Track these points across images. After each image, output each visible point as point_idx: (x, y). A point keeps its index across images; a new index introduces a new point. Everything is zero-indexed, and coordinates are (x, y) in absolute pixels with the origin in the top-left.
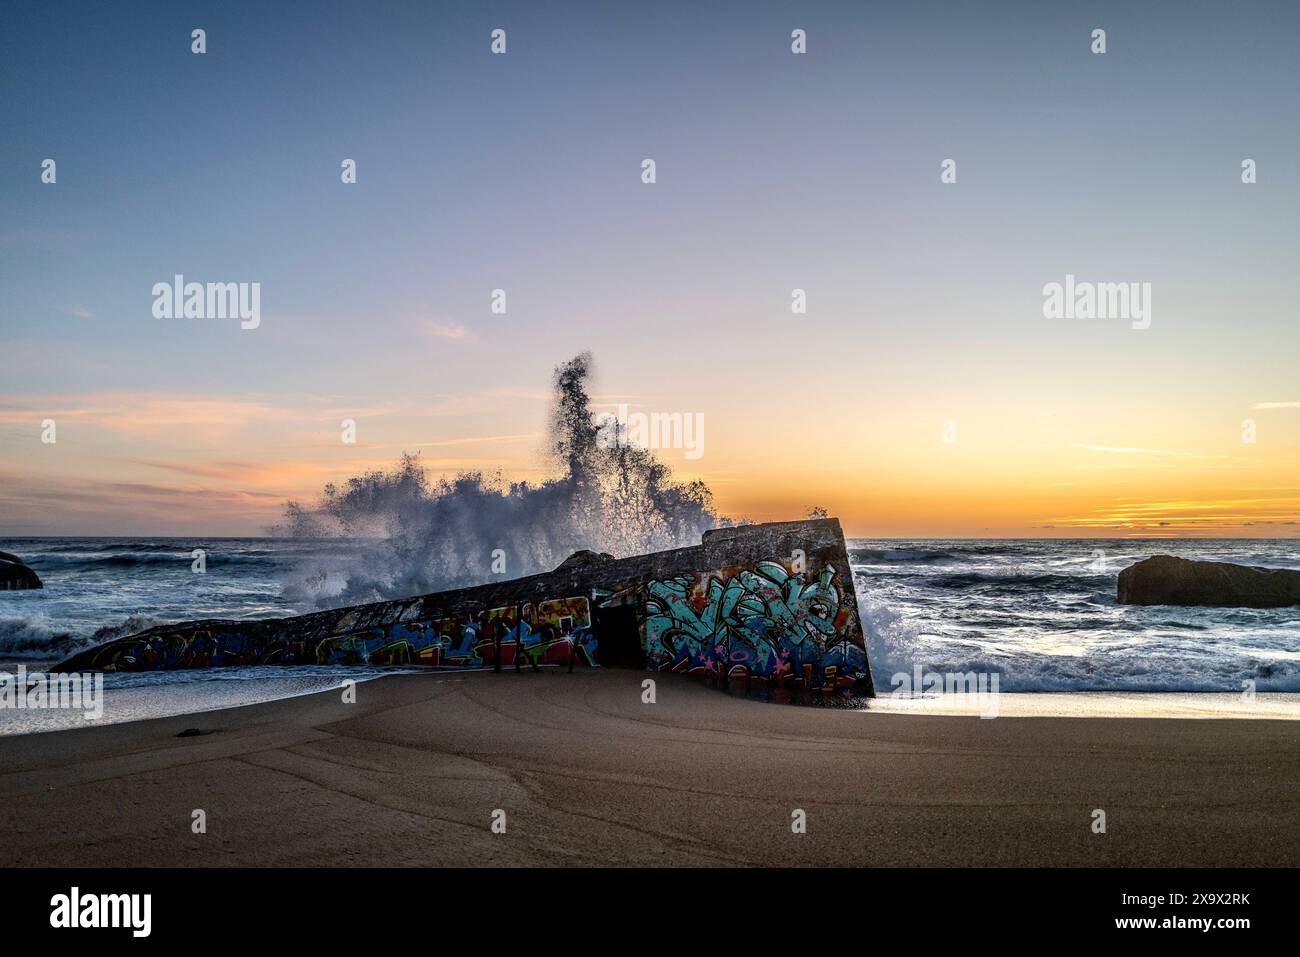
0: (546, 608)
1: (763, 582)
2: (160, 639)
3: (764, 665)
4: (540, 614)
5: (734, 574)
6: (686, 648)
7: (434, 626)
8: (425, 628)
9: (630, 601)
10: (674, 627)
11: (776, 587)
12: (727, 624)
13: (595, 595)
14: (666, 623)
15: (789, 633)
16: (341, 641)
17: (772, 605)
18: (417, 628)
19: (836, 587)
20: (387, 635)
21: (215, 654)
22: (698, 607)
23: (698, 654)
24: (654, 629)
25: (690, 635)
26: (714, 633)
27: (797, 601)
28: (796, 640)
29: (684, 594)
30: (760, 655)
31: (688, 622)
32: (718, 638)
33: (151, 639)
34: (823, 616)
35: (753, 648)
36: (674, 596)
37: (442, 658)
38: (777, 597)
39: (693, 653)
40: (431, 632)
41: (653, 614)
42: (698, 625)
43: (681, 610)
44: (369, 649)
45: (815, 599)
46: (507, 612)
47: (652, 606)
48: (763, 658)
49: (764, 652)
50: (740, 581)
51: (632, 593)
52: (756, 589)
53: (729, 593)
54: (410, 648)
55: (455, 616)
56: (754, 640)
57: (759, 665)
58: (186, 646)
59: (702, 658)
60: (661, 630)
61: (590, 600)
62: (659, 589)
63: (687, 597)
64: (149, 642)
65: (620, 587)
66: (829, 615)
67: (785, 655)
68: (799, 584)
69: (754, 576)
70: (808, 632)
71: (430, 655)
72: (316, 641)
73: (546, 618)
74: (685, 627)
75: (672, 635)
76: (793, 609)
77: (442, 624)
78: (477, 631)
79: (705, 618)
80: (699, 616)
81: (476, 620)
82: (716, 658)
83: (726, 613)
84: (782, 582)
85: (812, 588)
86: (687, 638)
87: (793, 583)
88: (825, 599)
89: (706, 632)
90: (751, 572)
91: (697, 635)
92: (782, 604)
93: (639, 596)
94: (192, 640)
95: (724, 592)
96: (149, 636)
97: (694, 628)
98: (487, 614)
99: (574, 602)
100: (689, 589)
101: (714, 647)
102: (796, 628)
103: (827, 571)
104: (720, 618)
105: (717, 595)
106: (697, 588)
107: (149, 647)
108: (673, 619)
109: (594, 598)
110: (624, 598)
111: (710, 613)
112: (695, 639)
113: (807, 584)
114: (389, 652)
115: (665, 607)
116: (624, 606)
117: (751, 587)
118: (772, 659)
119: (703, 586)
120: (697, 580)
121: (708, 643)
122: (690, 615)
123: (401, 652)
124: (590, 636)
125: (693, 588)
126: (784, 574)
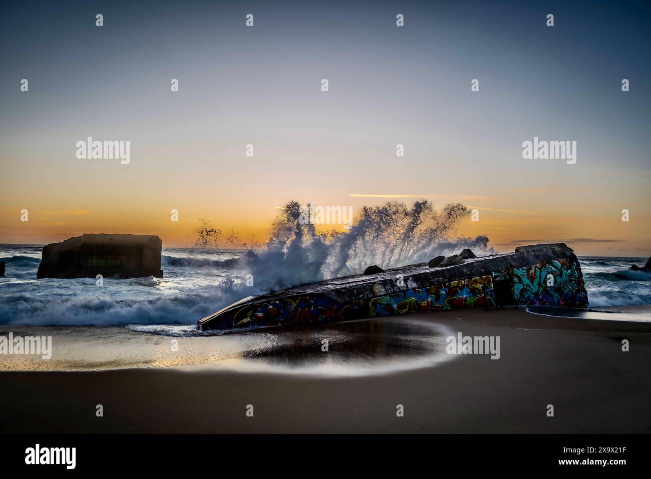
0: (475, 281)
1: (553, 269)
2: (278, 302)
3: (556, 302)
4: (472, 284)
5: (543, 265)
6: (529, 297)
7: (427, 290)
8: (422, 291)
9: (507, 277)
10: (524, 288)
11: (558, 271)
12: (542, 286)
13: (494, 275)
14: (520, 287)
15: (563, 289)
16: (382, 300)
17: (557, 278)
18: (419, 291)
19: (577, 271)
20: (405, 295)
21: (312, 309)
22: (532, 279)
23: (533, 299)
24: (517, 288)
25: (530, 291)
26: (538, 290)
27: (565, 276)
28: (566, 292)
29: (526, 274)
30: (554, 298)
31: (528, 286)
32: (540, 292)
33: (272, 303)
34: (574, 282)
35: (552, 296)
36: (523, 275)
37: (432, 305)
38: (558, 275)
39: (531, 298)
40: (425, 293)
41: (516, 283)
42: (532, 287)
43: (526, 281)
44: (396, 303)
45: (570, 275)
46: (458, 283)
47: (515, 279)
48: (556, 300)
49: (556, 297)
50: (546, 268)
51: (508, 273)
52: (551, 272)
53: (542, 273)
54: (416, 301)
55: (436, 285)
56: (552, 292)
57: (554, 302)
58: (294, 305)
59: (535, 300)
60: (520, 290)
61: (492, 277)
62: (518, 272)
63: (528, 275)
64: (271, 304)
65: (503, 271)
66: (575, 282)
67: (562, 298)
68: (565, 269)
69: (550, 266)
70: (570, 289)
71: (426, 304)
72: (369, 299)
73: (475, 285)
74: (528, 288)
75: (524, 291)
76: (564, 279)
77: (430, 290)
78: (446, 292)
79: (535, 284)
80: (532, 283)
81: (445, 287)
82: (540, 300)
83: (542, 282)
84: (559, 268)
85: (569, 271)
86: (529, 292)
87: (563, 269)
88: (574, 275)
89: (535, 290)
90: (549, 264)
91: (532, 291)
92: (560, 278)
93: (510, 275)
94: (298, 302)
95: (540, 273)
96: (271, 301)
97: (531, 288)
98: (450, 284)
99: (486, 278)
100: (528, 271)
101: (538, 296)
102: (565, 287)
103: (574, 264)
104: (540, 284)
105: (538, 274)
106: (531, 272)
107: (271, 307)
108: (523, 285)
109: (494, 276)
110: (505, 276)
111: (536, 282)
112: (532, 293)
113: (568, 270)
114: (406, 303)
115: (520, 280)
116: (506, 279)
117: (550, 270)
118: (558, 301)
119: (532, 271)
120: (531, 268)
121: (536, 294)
122: (529, 282)
123: (412, 304)
124: (493, 293)
125: (529, 271)
126: (560, 265)
